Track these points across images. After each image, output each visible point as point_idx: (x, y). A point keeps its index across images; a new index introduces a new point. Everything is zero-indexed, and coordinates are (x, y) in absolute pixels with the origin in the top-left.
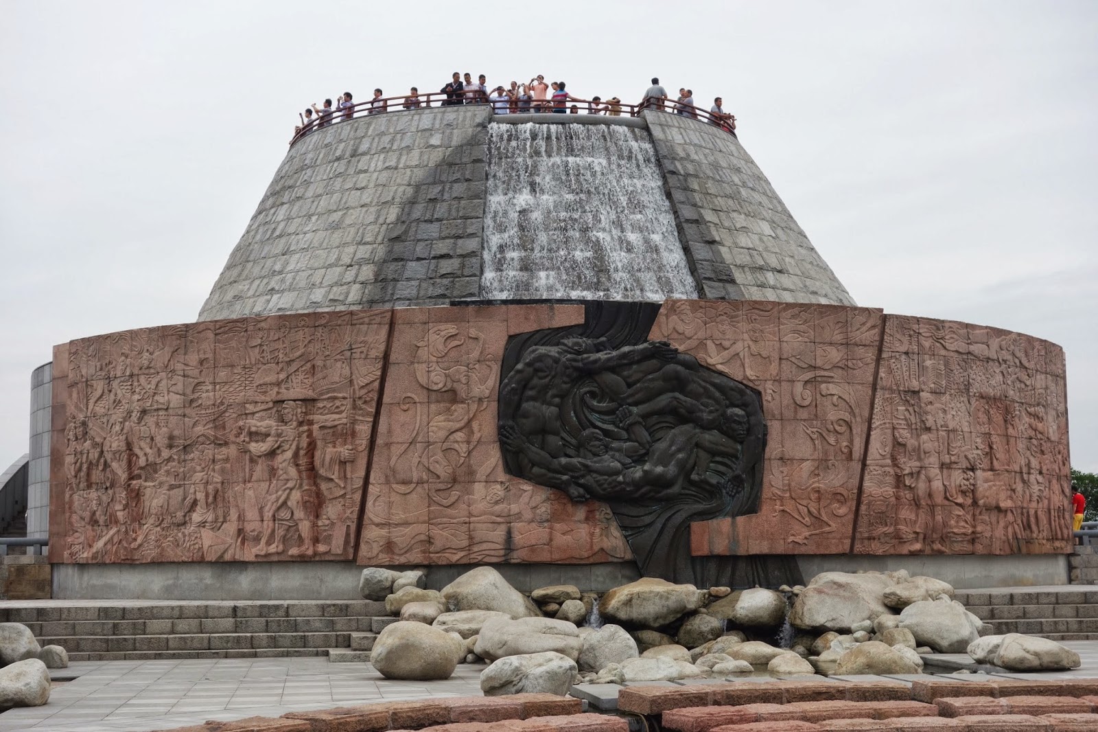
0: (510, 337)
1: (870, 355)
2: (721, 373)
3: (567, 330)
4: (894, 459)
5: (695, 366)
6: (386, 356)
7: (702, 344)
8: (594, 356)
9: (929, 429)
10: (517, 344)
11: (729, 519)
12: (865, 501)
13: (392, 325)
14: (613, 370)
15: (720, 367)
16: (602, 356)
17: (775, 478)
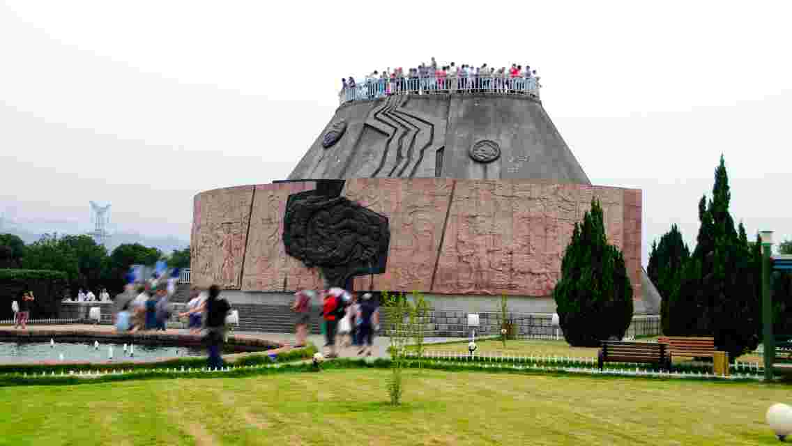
0: (290, 196)
1: (446, 199)
2: (369, 210)
3: (309, 193)
4: (456, 248)
5: (358, 207)
6: (252, 205)
7: (362, 198)
8: (317, 204)
9: (480, 235)
10: (292, 198)
11: (371, 276)
12: (439, 267)
13: (254, 190)
14: (325, 209)
15: (370, 208)
16: (321, 204)
17: (392, 258)
